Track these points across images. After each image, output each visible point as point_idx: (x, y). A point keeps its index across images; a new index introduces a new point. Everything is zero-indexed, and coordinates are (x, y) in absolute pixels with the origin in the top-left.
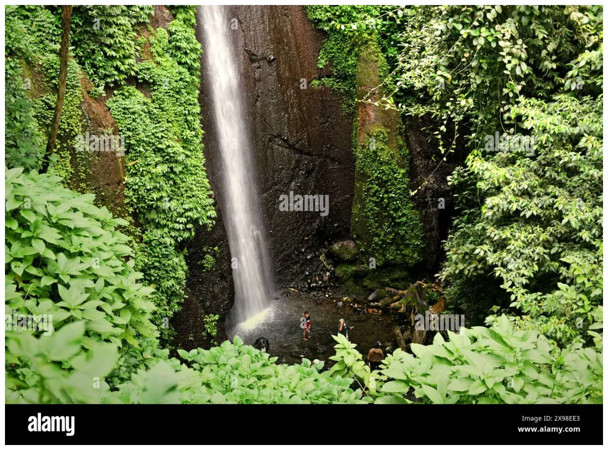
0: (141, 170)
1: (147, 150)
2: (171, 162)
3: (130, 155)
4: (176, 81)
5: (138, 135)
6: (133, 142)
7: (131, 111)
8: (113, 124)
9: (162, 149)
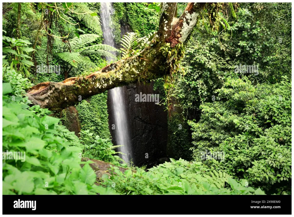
0: (86, 128)
1: (88, 121)
2: (97, 125)
3: (82, 123)
4: (99, 97)
5: (85, 116)
6: (83, 118)
7: (83, 107)
8: (77, 112)
9: (94, 121)
